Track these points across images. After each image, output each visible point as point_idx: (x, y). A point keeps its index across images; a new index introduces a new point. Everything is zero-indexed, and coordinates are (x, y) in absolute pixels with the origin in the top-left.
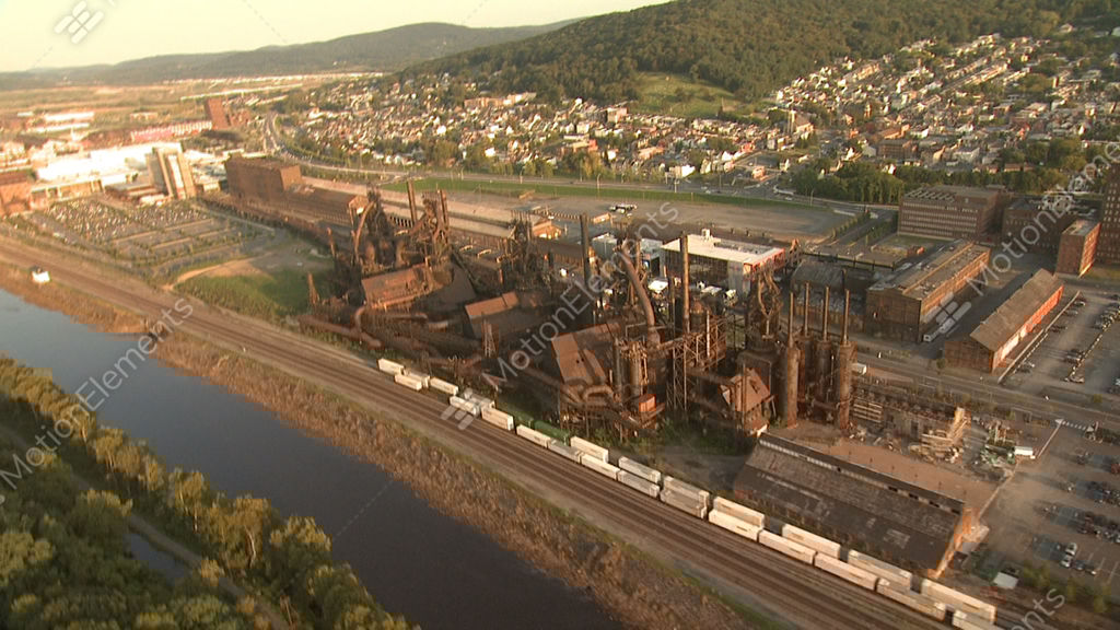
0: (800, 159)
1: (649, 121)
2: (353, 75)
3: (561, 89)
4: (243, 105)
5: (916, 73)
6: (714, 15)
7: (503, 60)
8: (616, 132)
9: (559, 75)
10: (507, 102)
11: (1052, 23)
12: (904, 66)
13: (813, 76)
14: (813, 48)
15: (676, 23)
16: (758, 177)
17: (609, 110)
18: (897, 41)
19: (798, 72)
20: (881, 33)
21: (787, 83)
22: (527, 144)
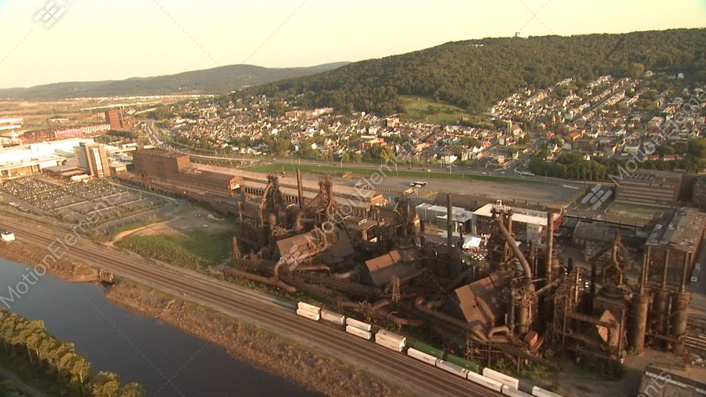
0: (524, 152)
1: (415, 126)
2: (193, 96)
3: (351, 105)
4: (125, 114)
5: (571, 98)
6: (441, 61)
7: (303, 87)
8: (396, 133)
9: (347, 97)
10: (315, 114)
11: (641, 69)
12: (562, 93)
13: (510, 99)
14: (505, 82)
15: (417, 66)
16: (502, 163)
17: (388, 119)
18: (553, 79)
19: (499, 97)
20: (543, 74)
21: (495, 103)
22: (338, 141)
